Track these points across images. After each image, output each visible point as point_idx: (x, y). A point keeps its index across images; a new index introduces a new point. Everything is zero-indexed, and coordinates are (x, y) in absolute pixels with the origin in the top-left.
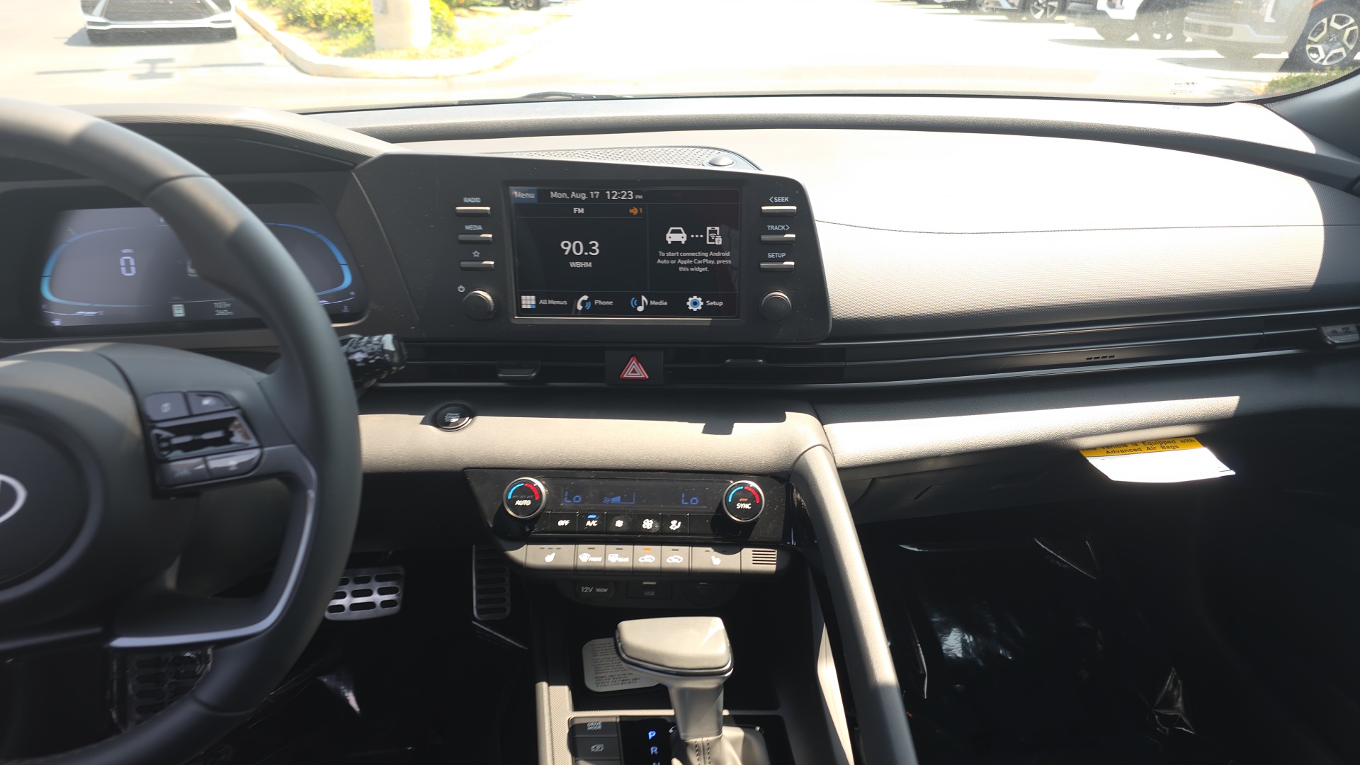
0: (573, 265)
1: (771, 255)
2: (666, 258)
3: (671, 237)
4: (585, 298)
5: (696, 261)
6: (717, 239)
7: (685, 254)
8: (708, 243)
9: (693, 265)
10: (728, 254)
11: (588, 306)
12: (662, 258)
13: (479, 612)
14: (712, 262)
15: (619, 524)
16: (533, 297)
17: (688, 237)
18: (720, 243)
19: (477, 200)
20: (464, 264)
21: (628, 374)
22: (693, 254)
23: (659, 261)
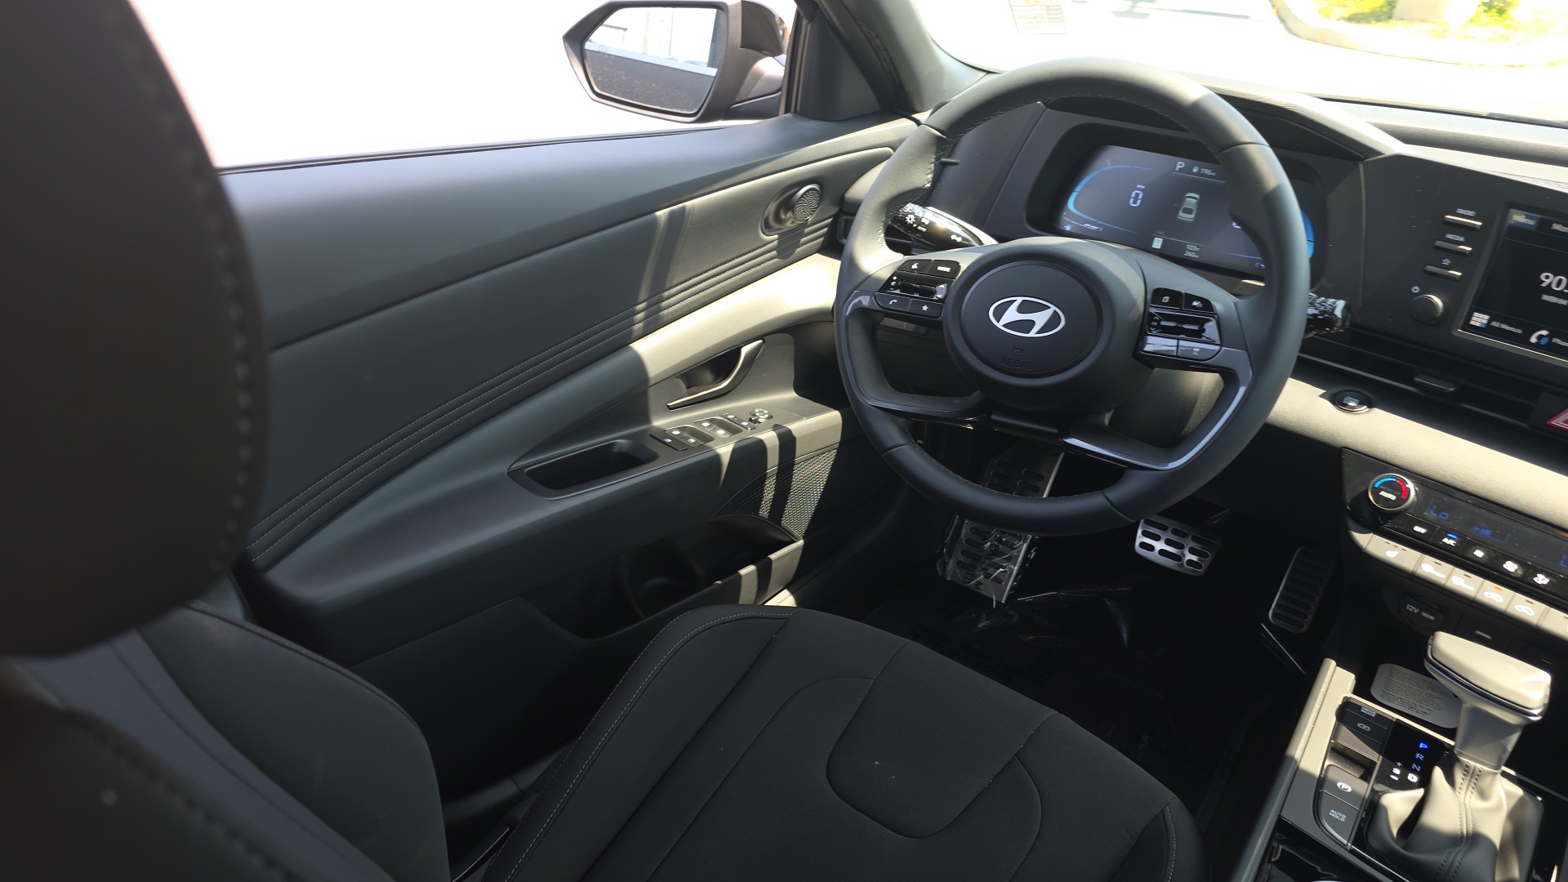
0: (1546, 298)
4: (1544, 333)
11: (1544, 341)
13: (1273, 615)
15: (1479, 553)
16: (1487, 317)
19: (1471, 213)
20: (1430, 268)
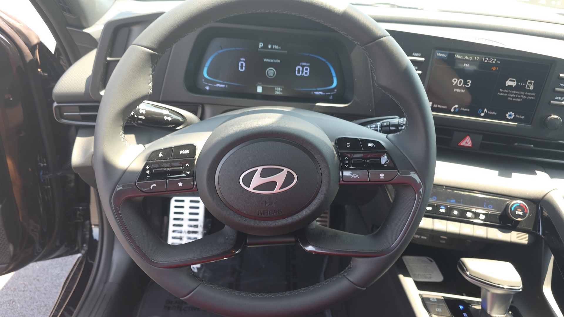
0: (455, 90)
1: (557, 98)
2: (503, 92)
3: (509, 83)
4: (457, 106)
5: (517, 96)
6: (531, 87)
7: (513, 92)
8: (526, 88)
9: (515, 98)
10: (534, 94)
11: (457, 110)
12: (501, 92)
14: (525, 97)
15: (455, 212)
17: (517, 84)
18: (532, 89)
19: (419, 55)
21: (463, 143)
22: (517, 92)
23: (499, 94)
